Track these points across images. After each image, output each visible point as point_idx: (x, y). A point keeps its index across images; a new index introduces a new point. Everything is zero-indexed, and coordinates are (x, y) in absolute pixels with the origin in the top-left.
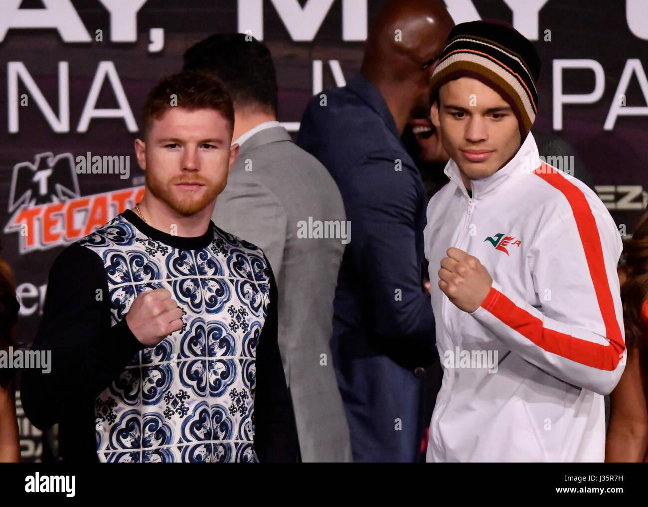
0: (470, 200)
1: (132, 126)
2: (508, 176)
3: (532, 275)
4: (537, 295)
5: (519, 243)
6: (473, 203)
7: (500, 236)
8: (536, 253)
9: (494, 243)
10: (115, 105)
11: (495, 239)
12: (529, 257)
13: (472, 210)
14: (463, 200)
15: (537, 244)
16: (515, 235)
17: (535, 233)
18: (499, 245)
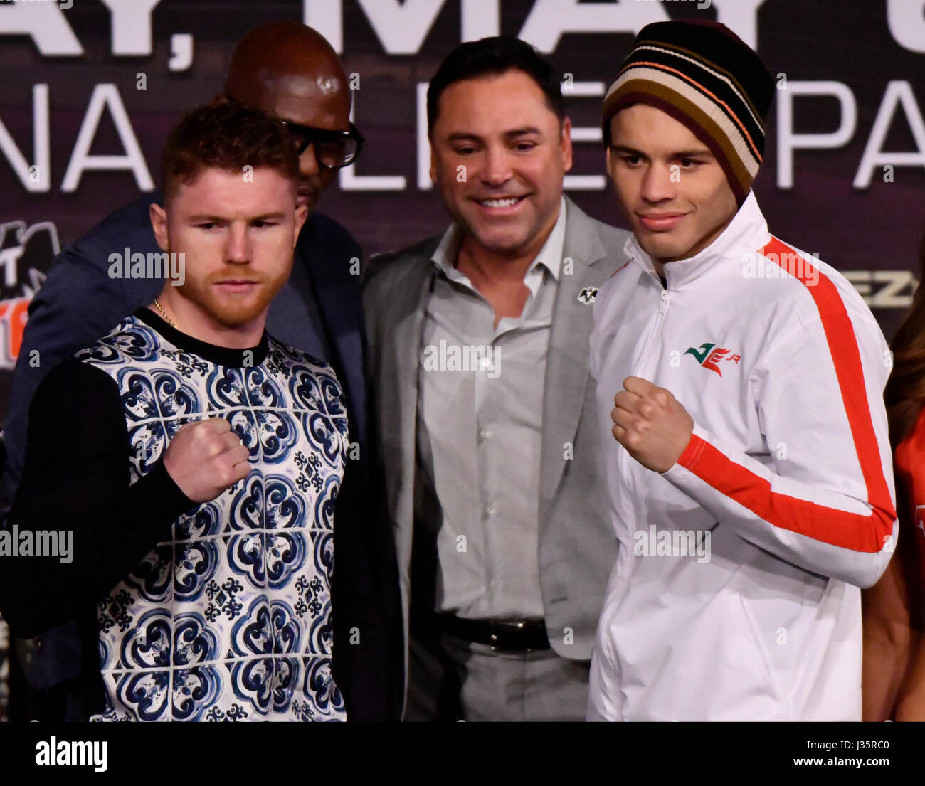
0: (664, 292)
1: (145, 182)
2: (718, 258)
3: (757, 409)
4: (764, 437)
5: (737, 358)
6: (668, 296)
7: (708, 346)
8: (764, 375)
9: (700, 358)
10: (120, 150)
11: (701, 351)
12: (753, 381)
13: (666, 307)
14: (653, 291)
15: (766, 361)
16: (732, 346)
17: (763, 346)
18: (707, 361)
